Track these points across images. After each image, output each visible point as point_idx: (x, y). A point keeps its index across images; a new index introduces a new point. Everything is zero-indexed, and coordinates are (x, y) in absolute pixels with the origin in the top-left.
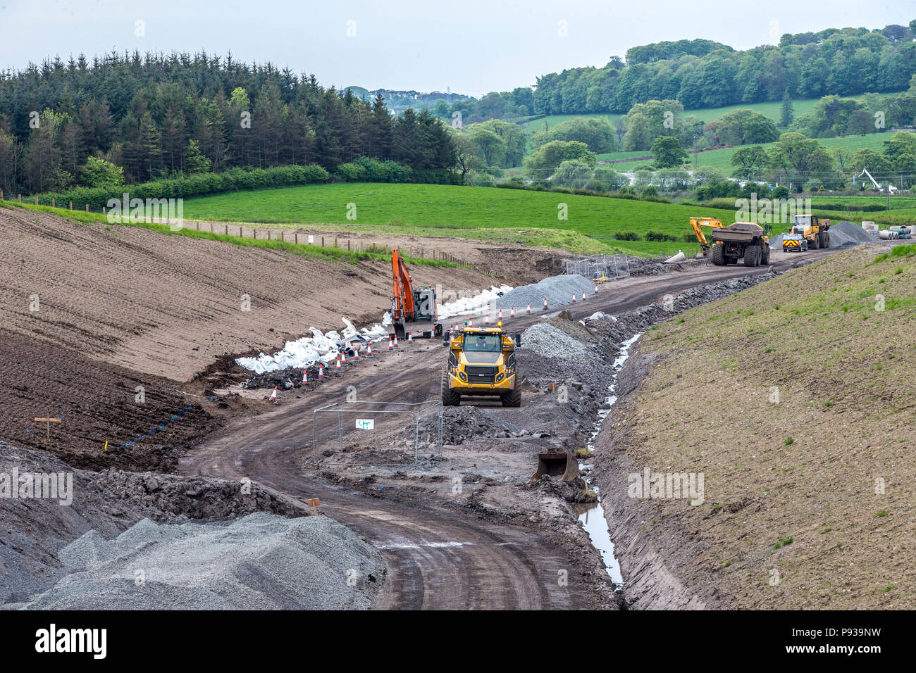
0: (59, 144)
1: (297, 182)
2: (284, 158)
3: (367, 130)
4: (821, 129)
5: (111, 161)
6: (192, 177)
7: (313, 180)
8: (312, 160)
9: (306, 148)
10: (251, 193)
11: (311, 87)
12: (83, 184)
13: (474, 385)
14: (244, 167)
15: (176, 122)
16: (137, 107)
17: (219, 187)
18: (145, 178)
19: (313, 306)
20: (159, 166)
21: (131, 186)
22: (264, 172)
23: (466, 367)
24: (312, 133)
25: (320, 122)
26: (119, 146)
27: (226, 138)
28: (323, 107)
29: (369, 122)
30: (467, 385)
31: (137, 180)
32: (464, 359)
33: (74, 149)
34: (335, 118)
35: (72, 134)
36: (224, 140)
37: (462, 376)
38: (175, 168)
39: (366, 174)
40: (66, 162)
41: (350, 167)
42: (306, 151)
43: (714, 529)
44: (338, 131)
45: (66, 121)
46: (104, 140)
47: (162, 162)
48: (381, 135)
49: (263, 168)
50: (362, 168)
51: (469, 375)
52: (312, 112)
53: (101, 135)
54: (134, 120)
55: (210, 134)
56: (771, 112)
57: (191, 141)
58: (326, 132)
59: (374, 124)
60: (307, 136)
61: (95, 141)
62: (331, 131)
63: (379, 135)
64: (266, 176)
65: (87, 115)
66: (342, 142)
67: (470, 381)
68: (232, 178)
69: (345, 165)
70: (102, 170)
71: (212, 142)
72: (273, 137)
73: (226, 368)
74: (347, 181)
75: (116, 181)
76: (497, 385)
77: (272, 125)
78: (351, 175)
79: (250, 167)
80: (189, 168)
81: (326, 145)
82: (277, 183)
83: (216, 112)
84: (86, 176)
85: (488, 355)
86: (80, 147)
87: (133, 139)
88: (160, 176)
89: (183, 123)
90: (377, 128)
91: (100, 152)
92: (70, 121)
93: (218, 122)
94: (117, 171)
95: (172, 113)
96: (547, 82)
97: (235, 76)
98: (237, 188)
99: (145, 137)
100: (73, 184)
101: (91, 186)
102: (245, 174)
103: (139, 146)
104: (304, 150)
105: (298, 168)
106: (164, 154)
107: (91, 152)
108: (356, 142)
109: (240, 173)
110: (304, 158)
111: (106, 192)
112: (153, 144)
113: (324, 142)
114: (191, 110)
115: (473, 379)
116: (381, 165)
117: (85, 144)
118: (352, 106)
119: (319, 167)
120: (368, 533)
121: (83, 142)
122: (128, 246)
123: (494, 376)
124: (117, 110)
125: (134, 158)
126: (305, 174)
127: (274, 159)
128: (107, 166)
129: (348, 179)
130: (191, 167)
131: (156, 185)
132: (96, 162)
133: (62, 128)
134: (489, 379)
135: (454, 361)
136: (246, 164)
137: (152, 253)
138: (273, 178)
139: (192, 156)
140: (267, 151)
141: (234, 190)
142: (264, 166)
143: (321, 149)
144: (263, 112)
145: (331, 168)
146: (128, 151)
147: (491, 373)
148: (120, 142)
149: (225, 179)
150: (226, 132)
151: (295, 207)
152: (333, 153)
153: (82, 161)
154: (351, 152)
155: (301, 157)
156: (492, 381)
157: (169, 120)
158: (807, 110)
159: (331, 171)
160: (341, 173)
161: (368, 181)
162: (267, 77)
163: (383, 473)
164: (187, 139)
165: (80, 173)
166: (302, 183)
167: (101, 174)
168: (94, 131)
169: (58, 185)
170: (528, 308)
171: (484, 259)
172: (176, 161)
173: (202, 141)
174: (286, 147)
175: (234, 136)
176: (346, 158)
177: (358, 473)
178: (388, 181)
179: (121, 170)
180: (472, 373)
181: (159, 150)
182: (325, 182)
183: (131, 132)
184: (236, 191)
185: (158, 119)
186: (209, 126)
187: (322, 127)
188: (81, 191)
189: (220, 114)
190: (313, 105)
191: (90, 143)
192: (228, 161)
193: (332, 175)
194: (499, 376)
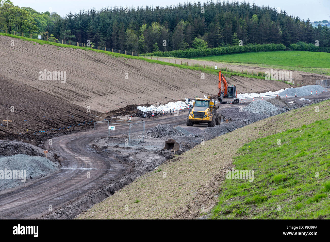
0: (185, 32)
1: (273, 50)
2: (269, 41)
3: (302, 32)
5: (203, 39)
6: (233, 46)
7: (280, 49)
8: (281, 42)
9: (278, 37)
10: (255, 53)
11: (283, 15)
12: (192, 47)
13: (196, 119)
14: (254, 44)
15: (229, 26)
16: (215, 20)
17: (243, 50)
18: (216, 46)
19: (196, 91)
20: (222, 42)
21: (210, 49)
22: (261, 46)
23: (193, 112)
24: (281, 32)
25: (284, 28)
26: (207, 34)
27: (248, 33)
28: (286, 23)
29: (304, 29)
30: (193, 118)
31: (212, 46)
33: (190, 35)
34: (290, 27)
35: (190, 29)
36: (247, 33)
37: (192, 115)
38: (227, 43)
39: (301, 48)
40: (187, 39)
41: (294, 45)
42: (279, 38)
44: (291, 32)
45: (188, 24)
46: (202, 32)
47: (223, 40)
48: (308, 34)
49: (261, 44)
50: (299, 46)
51: (194, 115)
52: (282, 24)
53: (201, 30)
54: (213, 25)
55: (242, 31)
57: (234, 33)
58: (286, 32)
59: (306, 29)
60: (279, 33)
61: (199, 32)
62: (289, 31)
63: (307, 34)
64: (262, 47)
65: (196, 22)
66: (292, 36)
67: (195, 117)
68: (248, 47)
69: (292, 44)
70: (200, 43)
71: (242, 34)
72: (266, 33)
74: (293, 50)
75: (205, 47)
76: (204, 119)
77: (265, 29)
78: (294, 48)
79: (256, 44)
81: (286, 36)
82: (266, 50)
83: (245, 23)
84: (194, 44)
85: (203, 108)
86: (193, 34)
87: (212, 32)
88: (221, 45)
89: (232, 27)
90: (306, 31)
91: (200, 36)
92: (190, 25)
93: (245, 27)
94: (205, 43)
95: (228, 23)
98: (250, 51)
99: (217, 31)
100: (188, 47)
101: (195, 48)
102: (254, 46)
103: (214, 34)
104: (277, 38)
105: (274, 44)
106: (224, 38)
107: (197, 36)
108: (298, 36)
109: (252, 46)
110: (277, 41)
111: (201, 51)
112: (220, 34)
113: (285, 35)
114: (236, 22)
115: (196, 116)
116: (307, 45)
117: (195, 33)
118: (298, 22)
119: (282, 45)
121: (194, 32)
122: (129, 66)
123: (203, 116)
124: (208, 21)
125: (212, 39)
126: (277, 47)
127: (265, 41)
128: (202, 41)
129: (293, 49)
130: (234, 43)
131: (219, 49)
132: (198, 40)
133: (187, 27)
134: (201, 117)
136: (255, 42)
137: (137, 69)
138: (264, 48)
139: (234, 39)
140: (263, 38)
141: (249, 52)
142: (262, 44)
143: (284, 38)
144: (262, 24)
145: (287, 45)
146: (210, 36)
147: (202, 115)
148: (208, 33)
149: (246, 48)
150: (248, 31)
151: (269, 59)
152: (288, 40)
153: (193, 39)
154: (296, 40)
155: (276, 40)
156: (202, 117)
157: (226, 25)
159: (287, 46)
160: (291, 47)
161: (301, 50)
162: (267, 11)
164: (233, 32)
165: (192, 43)
166: (275, 50)
167: (200, 44)
168: (198, 28)
169: (183, 47)
170: (287, 96)
171: (303, 79)
172: (228, 40)
173: (238, 34)
174: (271, 37)
175: (251, 32)
176: (293, 41)
178: (309, 50)
179: (207, 43)
180: (195, 114)
181: (221, 36)
182: (284, 50)
183: (212, 29)
184: (250, 52)
185: (222, 25)
186: (241, 28)
187: (285, 30)
188: (191, 50)
189: (246, 24)
190: (283, 22)
191: (197, 32)
192: (248, 41)
193: (287, 48)
194: (205, 116)
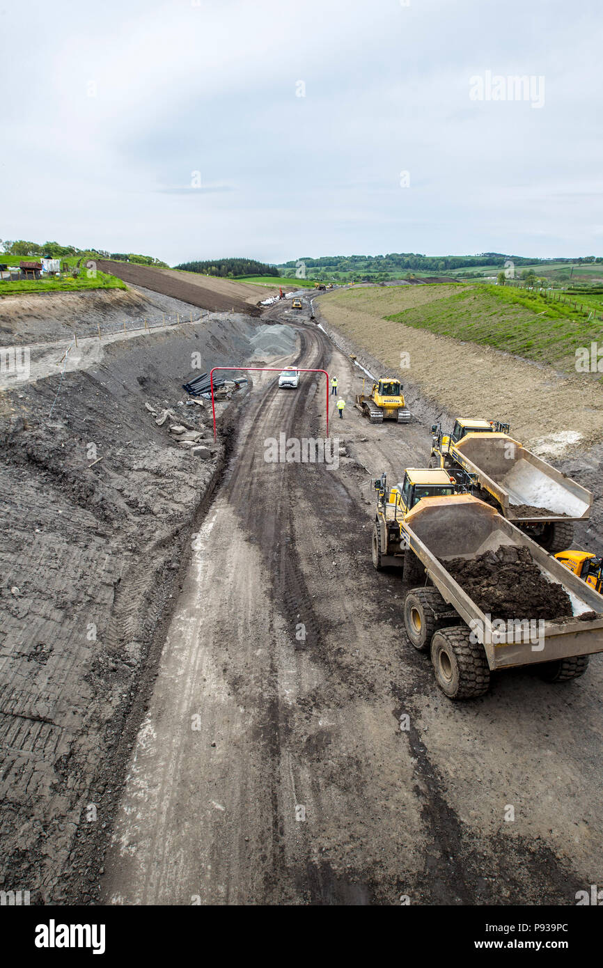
4: (325, 271)
11: (259, 263)
15: (240, 267)
19: (268, 294)
32: (295, 303)
43: (341, 328)
56: (319, 268)
73: (259, 304)
80: (242, 274)
96: (288, 263)
97: (249, 261)
109: (249, 275)
120: (292, 327)
124: (232, 266)
132: (230, 273)
135: (293, 303)
158: (324, 268)
162: (253, 261)
163: (289, 319)
172: (240, 273)
177: (286, 319)
183: (234, 269)
